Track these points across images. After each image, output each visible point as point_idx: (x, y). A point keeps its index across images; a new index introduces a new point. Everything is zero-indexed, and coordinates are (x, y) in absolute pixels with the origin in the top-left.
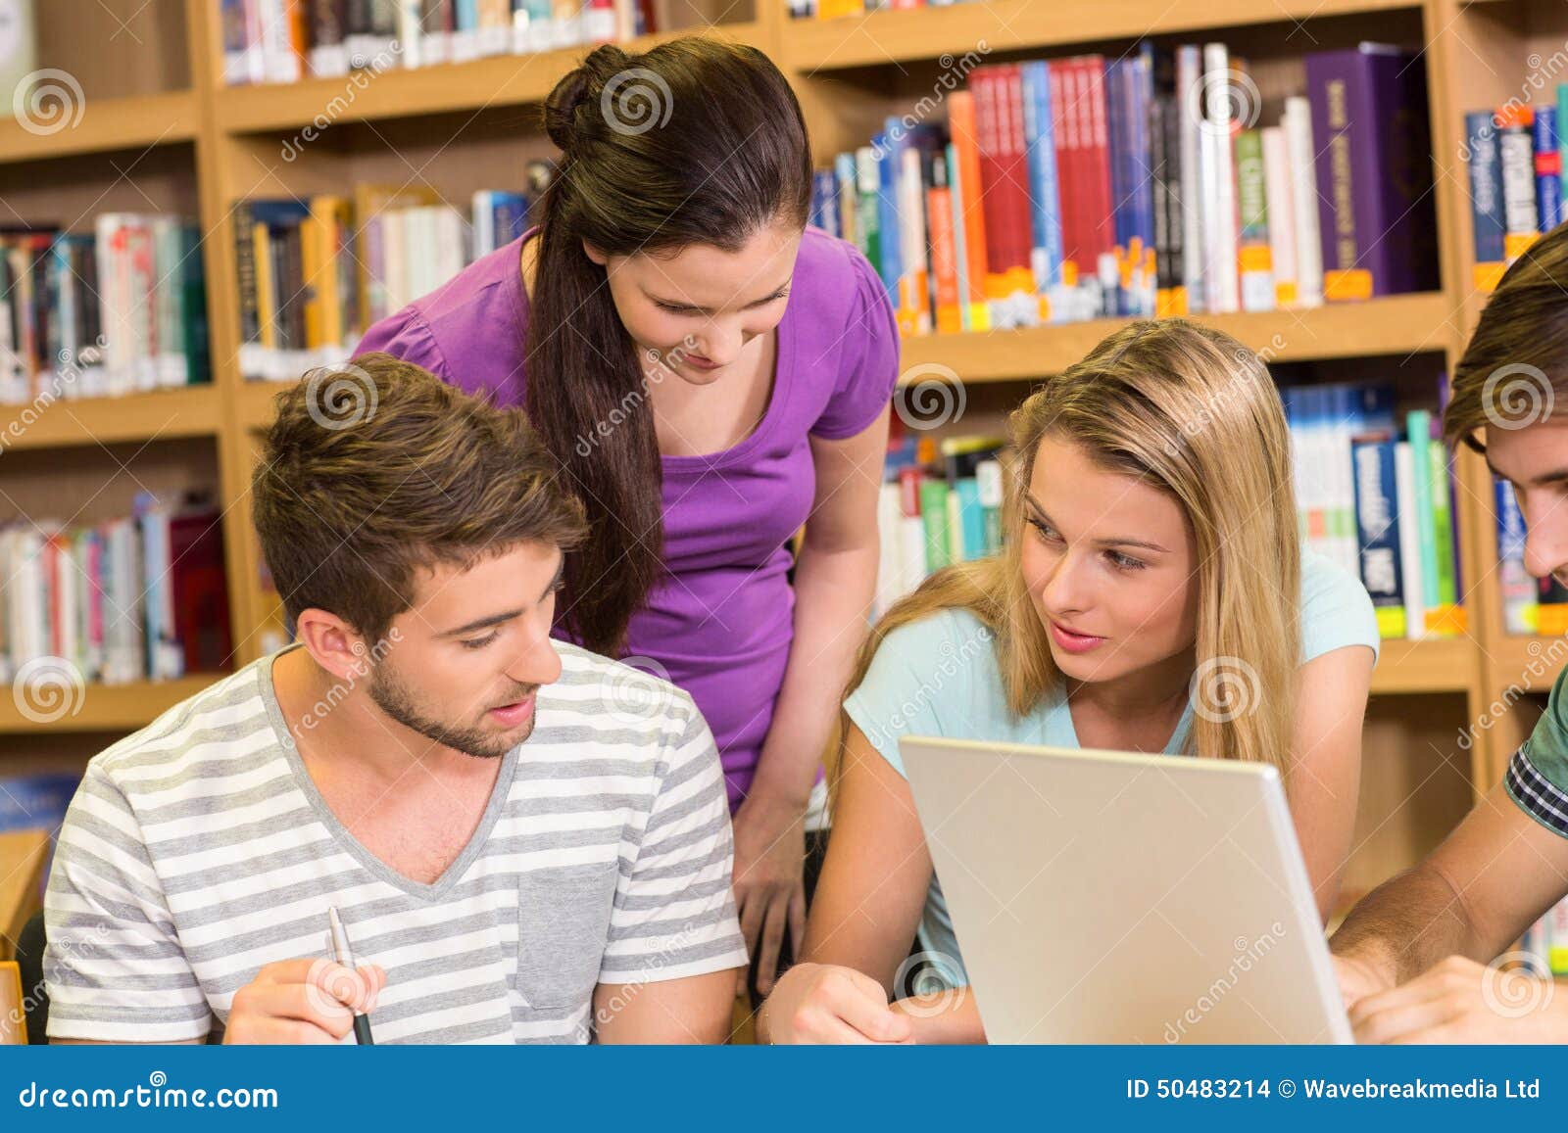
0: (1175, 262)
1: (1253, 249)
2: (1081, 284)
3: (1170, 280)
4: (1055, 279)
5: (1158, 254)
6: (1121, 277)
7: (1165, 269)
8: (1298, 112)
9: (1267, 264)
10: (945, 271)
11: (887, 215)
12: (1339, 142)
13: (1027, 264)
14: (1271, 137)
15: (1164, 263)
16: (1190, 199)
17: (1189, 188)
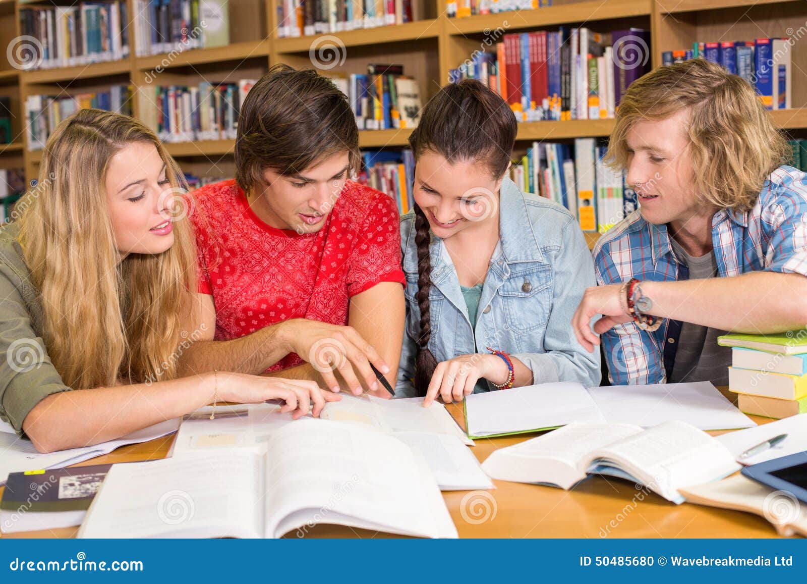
0: (567, 102)
1: (592, 99)
2: (537, 109)
3: (566, 108)
4: (528, 106)
5: (562, 99)
6: (550, 106)
7: (564, 105)
8: (610, 52)
13: (520, 102)
14: (600, 60)
15: (564, 102)
16: (573, 81)
17: (573, 77)
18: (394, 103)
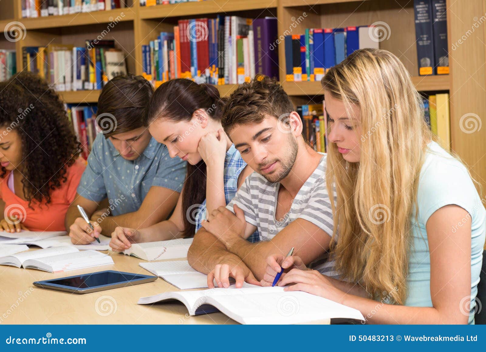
0: (222, 71)
1: (240, 69)
2: (201, 76)
3: (221, 76)
4: (196, 74)
5: (219, 69)
6: (210, 74)
7: (220, 73)
8: (251, 33)
9: (243, 72)
10: (173, 72)
11: (161, 56)
12: (259, 42)
13: (190, 71)
14: (245, 40)
15: (220, 70)
16: (226, 55)
17: (226, 52)
18: (104, 70)
